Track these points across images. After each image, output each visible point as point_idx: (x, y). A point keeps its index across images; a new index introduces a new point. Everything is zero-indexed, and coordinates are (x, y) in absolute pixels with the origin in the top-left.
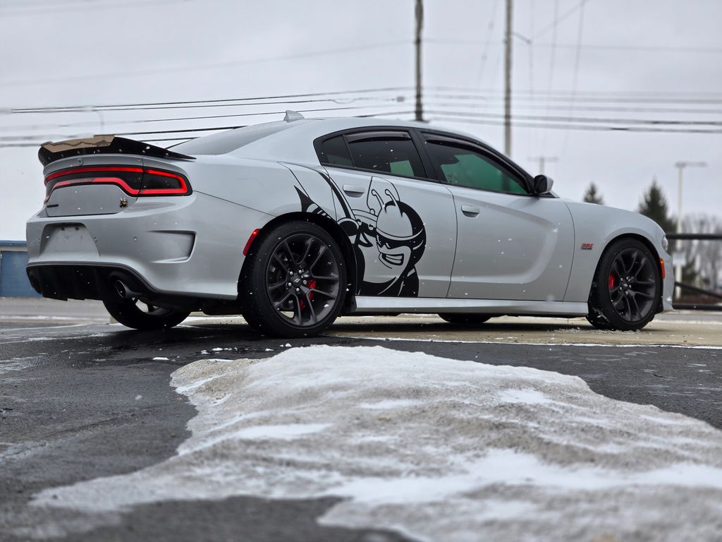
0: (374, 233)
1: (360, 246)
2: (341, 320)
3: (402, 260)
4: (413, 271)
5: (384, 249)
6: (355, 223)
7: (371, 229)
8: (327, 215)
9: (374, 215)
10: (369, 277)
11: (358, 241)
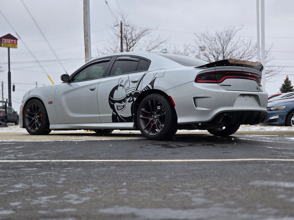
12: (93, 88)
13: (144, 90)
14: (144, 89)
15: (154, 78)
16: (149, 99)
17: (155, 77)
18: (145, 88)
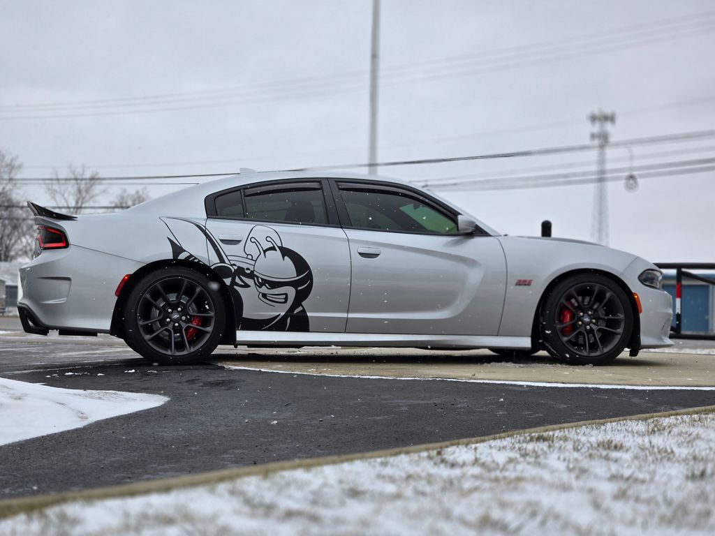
0: (252, 275)
1: (235, 287)
2: (221, 349)
3: (286, 299)
4: (300, 309)
5: (264, 289)
6: (231, 267)
7: (248, 272)
8: (199, 261)
9: (252, 259)
10: (248, 313)
11: (233, 283)
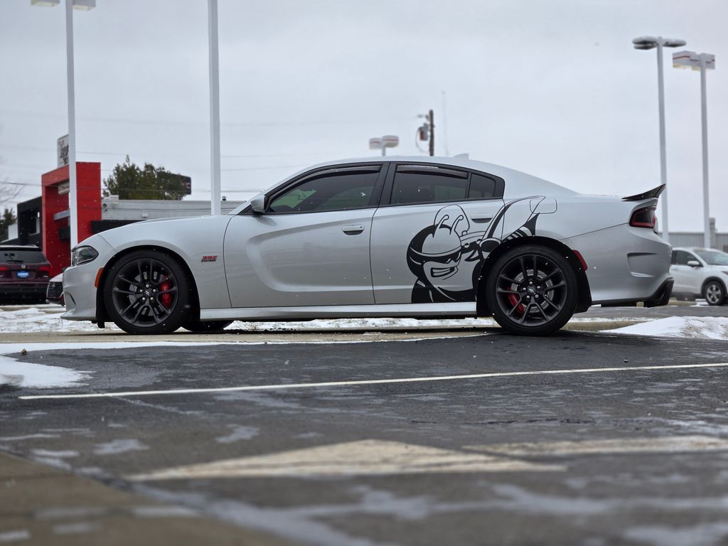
12: (357, 228)
13: (510, 238)
14: (511, 235)
15: (534, 215)
16: (521, 255)
17: (536, 212)
18: (514, 233)
